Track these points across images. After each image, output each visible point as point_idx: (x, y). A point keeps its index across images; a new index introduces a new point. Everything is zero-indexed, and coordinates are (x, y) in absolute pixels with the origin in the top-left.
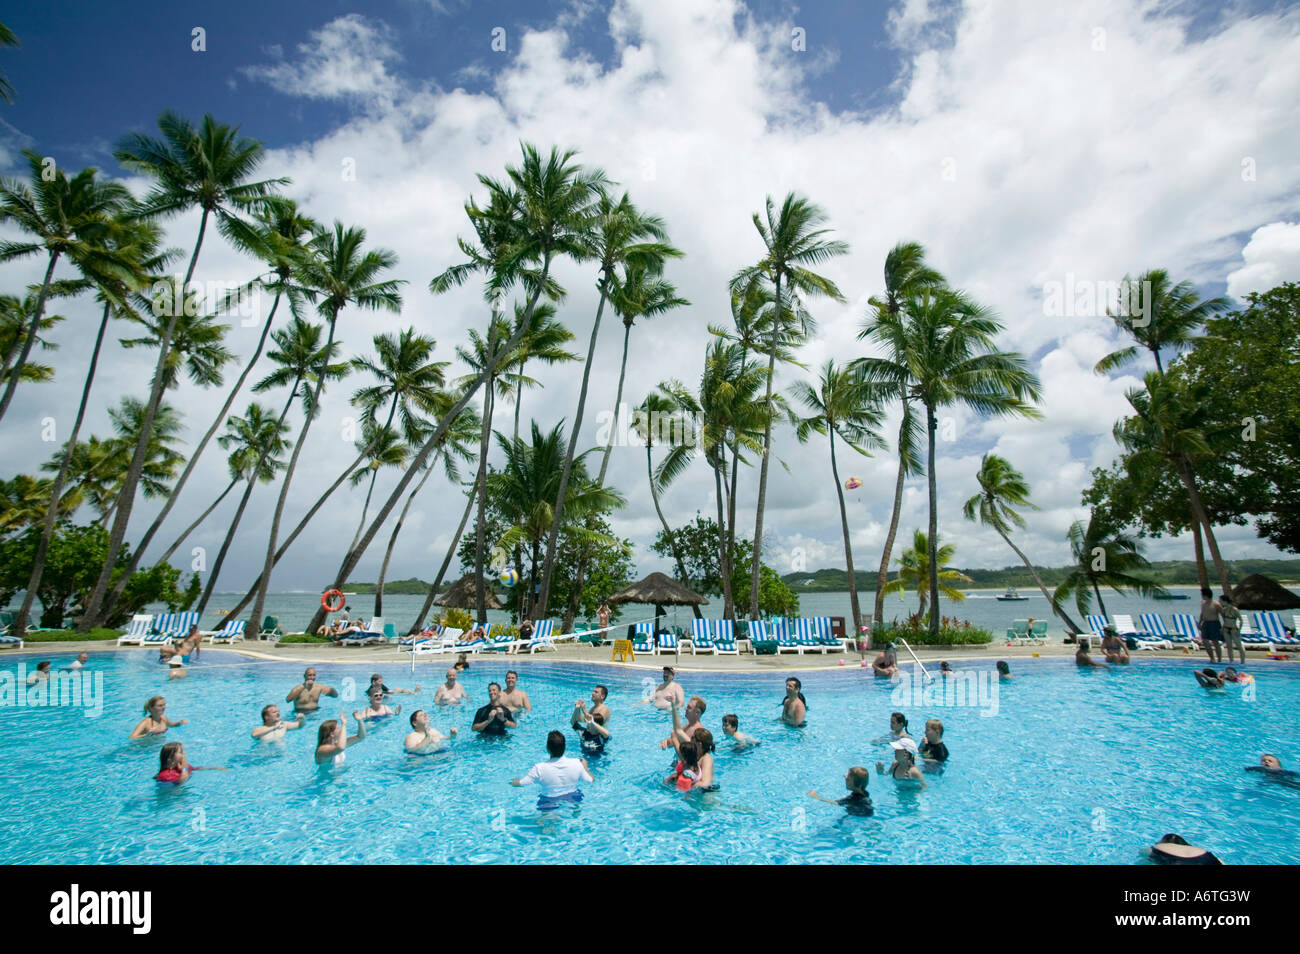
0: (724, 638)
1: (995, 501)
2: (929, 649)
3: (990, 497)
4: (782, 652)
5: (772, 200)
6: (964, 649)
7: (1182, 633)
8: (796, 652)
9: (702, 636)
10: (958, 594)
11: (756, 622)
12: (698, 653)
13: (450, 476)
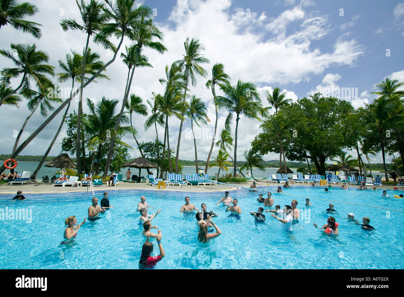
0: (179, 180)
1: (224, 142)
2: (235, 183)
3: (223, 141)
4: (199, 185)
5: (189, 38)
6: (243, 183)
7: (300, 179)
8: (203, 185)
9: (172, 179)
10: (227, 168)
11: (178, 175)
12: (174, 185)
13: (42, 113)
